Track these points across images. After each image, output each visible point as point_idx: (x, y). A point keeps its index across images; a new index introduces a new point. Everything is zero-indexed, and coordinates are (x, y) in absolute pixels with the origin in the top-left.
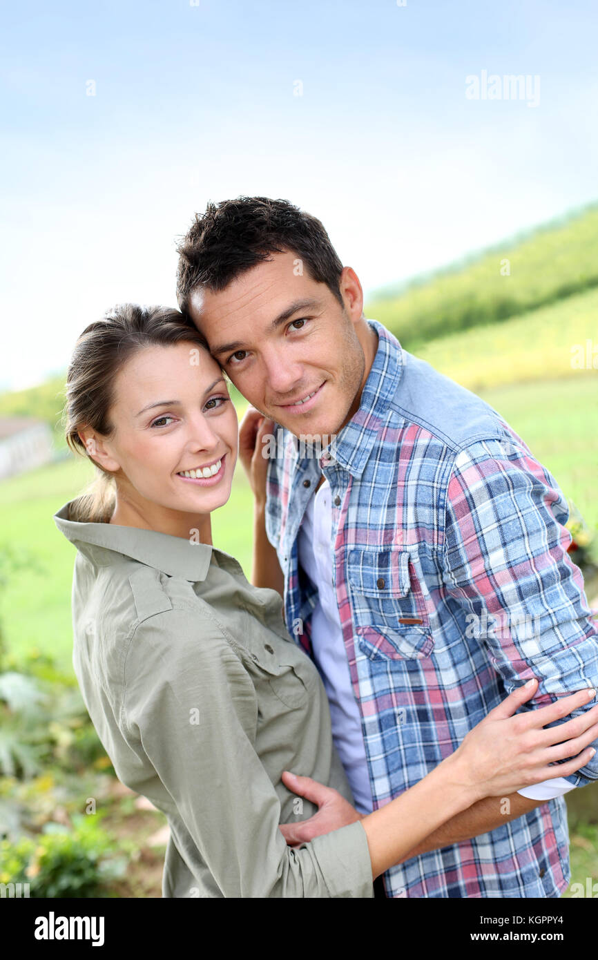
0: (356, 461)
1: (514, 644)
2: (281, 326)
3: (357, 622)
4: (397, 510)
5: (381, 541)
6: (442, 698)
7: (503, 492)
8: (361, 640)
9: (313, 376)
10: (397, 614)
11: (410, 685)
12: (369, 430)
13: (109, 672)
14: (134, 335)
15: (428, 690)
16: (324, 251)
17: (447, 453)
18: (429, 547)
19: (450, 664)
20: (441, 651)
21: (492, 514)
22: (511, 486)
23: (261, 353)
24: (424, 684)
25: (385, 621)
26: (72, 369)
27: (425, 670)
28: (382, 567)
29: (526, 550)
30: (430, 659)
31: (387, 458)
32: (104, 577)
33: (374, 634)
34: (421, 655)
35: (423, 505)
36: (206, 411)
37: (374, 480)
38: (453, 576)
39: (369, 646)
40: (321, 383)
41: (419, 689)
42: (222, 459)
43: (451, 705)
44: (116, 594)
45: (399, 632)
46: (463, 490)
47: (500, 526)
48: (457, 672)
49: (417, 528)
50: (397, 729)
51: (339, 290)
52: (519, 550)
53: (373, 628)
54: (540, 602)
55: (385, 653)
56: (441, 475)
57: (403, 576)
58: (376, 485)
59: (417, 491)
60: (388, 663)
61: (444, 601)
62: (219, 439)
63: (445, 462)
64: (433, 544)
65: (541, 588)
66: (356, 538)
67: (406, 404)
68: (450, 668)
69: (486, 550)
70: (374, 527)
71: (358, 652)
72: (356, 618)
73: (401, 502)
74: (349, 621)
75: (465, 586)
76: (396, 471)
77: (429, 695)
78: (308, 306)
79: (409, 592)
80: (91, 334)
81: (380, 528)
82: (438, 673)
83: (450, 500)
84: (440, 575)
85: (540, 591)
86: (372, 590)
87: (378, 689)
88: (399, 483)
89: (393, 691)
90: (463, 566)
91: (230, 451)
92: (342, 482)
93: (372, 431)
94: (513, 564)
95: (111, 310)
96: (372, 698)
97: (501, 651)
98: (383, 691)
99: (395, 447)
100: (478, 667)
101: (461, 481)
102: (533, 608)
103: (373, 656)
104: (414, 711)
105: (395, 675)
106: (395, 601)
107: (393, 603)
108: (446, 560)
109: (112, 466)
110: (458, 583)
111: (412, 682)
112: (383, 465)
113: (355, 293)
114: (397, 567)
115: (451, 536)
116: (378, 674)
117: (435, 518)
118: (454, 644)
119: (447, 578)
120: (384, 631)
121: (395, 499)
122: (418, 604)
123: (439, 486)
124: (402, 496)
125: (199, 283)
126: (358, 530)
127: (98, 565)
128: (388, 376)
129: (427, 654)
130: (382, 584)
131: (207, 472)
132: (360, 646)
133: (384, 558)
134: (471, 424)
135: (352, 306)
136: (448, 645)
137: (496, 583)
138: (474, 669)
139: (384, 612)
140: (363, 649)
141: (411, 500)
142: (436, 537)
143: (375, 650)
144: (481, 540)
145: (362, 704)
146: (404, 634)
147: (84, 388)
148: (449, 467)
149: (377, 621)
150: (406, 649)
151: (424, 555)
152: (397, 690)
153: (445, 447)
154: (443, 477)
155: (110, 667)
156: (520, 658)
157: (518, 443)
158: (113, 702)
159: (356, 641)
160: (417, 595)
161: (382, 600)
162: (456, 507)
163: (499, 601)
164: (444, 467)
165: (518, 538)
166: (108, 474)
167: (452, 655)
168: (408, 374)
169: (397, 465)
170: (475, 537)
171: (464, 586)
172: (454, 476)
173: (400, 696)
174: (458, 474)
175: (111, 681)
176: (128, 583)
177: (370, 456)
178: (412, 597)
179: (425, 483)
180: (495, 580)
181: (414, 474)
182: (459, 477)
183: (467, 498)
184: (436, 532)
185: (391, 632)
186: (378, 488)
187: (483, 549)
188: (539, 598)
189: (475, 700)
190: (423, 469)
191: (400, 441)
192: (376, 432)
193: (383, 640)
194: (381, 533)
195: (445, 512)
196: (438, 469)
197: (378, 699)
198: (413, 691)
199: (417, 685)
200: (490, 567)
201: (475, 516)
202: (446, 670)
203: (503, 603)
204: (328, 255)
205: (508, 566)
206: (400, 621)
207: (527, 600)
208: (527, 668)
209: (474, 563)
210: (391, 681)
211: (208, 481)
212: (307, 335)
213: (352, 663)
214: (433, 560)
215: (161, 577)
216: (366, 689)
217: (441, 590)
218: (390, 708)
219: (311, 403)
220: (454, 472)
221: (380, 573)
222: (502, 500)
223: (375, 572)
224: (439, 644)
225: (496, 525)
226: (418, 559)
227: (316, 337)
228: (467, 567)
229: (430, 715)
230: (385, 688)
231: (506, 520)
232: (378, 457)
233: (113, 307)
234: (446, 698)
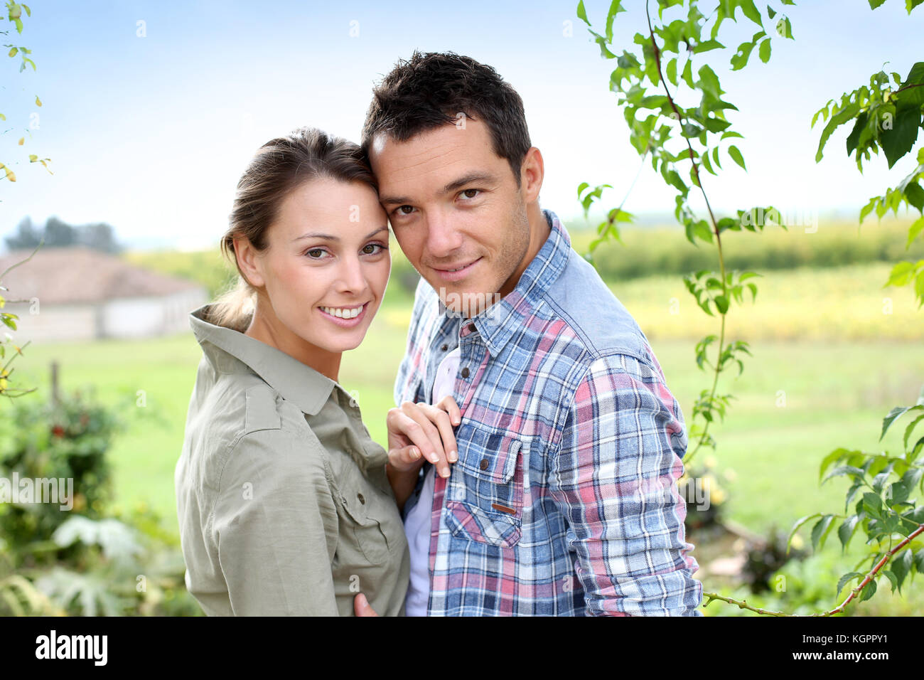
0: (497, 339)
1: (603, 558)
2: (453, 192)
3: (449, 495)
4: (522, 398)
5: (496, 423)
6: (514, 590)
7: (629, 408)
8: (449, 514)
9: (471, 249)
10: (492, 498)
11: (486, 569)
12: (517, 313)
13: (206, 477)
14: (314, 162)
15: (503, 578)
16: (515, 127)
17: (585, 356)
18: (543, 442)
19: (531, 561)
20: (525, 547)
21: (613, 426)
22: (639, 404)
23: (426, 213)
24: (500, 571)
25: (478, 502)
26: (244, 177)
27: (505, 559)
28: (490, 449)
29: (637, 469)
30: (513, 550)
31: (526, 345)
32: (223, 384)
33: (463, 510)
34: (505, 543)
35: (549, 400)
36: (362, 254)
37: (507, 362)
38: (559, 477)
39: (456, 522)
40: (477, 258)
41: (494, 575)
42: (365, 306)
43: (520, 599)
44: (230, 402)
45: (490, 516)
46: (591, 396)
47: (618, 440)
48: (535, 571)
49: (537, 420)
50: (459, 610)
51: (520, 171)
52: (629, 468)
53: (464, 504)
54: (638, 523)
55: (469, 533)
56: (574, 375)
57: (509, 463)
58: (508, 368)
59: (546, 384)
60: (470, 543)
61: (542, 499)
62: (367, 284)
63: (581, 364)
64: (548, 442)
65: (643, 511)
66: (473, 414)
67: (559, 299)
68: (529, 564)
69: (599, 460)
70: (494, 408)
71: (442, 525)
72: (450, 491)
73: (528, 391)
74: (442, 492)
75: (569, 490)
76: (532, 359)
77: (502, 583)
78: (483, 178)
79: (510, 480)
80: (273, 149)
81: (499, 410)
82: (517, 565)
83: (576, 402)
84: (545, 474)
85: (640, 513)
86: (473, 468)
87: (452, 566)
88: (530, 372)
89: (466, 570)
90: (571, 470)
91: (374, 299)
92: (475, 356)
93: (520, 314)
94: (621, 480)
95: (298, 130)
96: (445, 573)
97: (588, 562)
98: (457, 568)
99: (537, 336)
100: (558, 574)
101: (592, 386)
102: (629, 528)
103: (456, 532)
104: (481, 595)
105: (471, 556)
106: (494, 485)
107: (491, 486)
108: (556, 460)
109: (258, 281)
110: (562, 486)
111: (488, 567)
112: (520, 351)
113: (535, 175)
114: (506, 453)
115: (568, 437)
116: (456, 551)
117: (556, 416)
118: (540, 543)
119: (552, 478)
120: (475, 511)
121: (522, 386)
122: (515, 494)
123: (568, 386)
124: (531, 385)
125: (383, 128)
126: (478, 406)
127: (219, 372)
128: (551, 266)
129: (510, 545)
130: (485, 465)
131: (346, 314)
132: (446, 519)
133: (494, 441)
134: (616, 336)
135: (529, 187)
136: (534, 542)
137: (600, 495)
138: (554, 575)
139: (479, 493)
140: (449, 523)
141: (538, 391)
142: (552, 435)
143: (460, 527)
144: (596, 449)
145: (434, 577)
146: (494, 519)
147: (251, 199)
148: (583, 370)
149: (469, 500)
150: (492, 534)
151: (535, 449)
152: (471, 571)
153: (585, 350)
154: (574, 378)
155: (208, 471)
156: (605, 573)
157: (656, 369)
158: (202, 507)
159: (443, 514)
160: (517, 485)
161: (481, 481)
162: (580, 410)
163: (599, 513)
164: (578, 369)
165: (633, 456)
166: (252, 287)
167: (535, 554)
168: (569, 270)
169: (533, 354)
170: (591, 444)
171: (567, 490)
172: (586, 380)
173: (472, 577)
174: (590, 379)
175: (205, 486)
176: (244, 394)
177: (511, 339)
178: (512, 486)
179: (556, 379)
180: (599, 491)
181: (547, 367)
182: (590, 382)
183: (593, 404)
184: (553, 430)
185: (482, 513)
186: (509, 371)
187: (596, 459)
188: (638, 519)
189: (546, 605)
190: (557, 365)
191: (543, 332)
192: (523, 317)
193: (471, 520)
194: (499, 415)
195: (568, 412)
196: (572, 369)
197: (451, 576)
198: (487, 576)
199: (493, 570)
200: (598, 477)
201: (596, 424)
202: (525, 565)
203: (602, 516)
204: (518, 131)
205: (616, 481)
206: (494, 506)
207: (626, 518)
208: (610, 585)
209: (583, 470)
210: (466, 561)
211: (346, 323)
212: (476, 206)
213: (434, 534)
214: (543, 457)
215: (277, 398)
216: (442, 563)
217: (543, 489)
218: (459, 587)
219: (464, 274)
220: (587, 377)
221: (487, 454)
222: (626, 416)
223: (482, 451)
224: (525, 538)
225: (615, 438)
226: (528, 452)
227: (483, 212)
228: (576, 472)
229: (497, 603)
230: (460, 566)
231: (626, 436)
232: (518, 342)
233: (301, 127)
234: (518, 592)
